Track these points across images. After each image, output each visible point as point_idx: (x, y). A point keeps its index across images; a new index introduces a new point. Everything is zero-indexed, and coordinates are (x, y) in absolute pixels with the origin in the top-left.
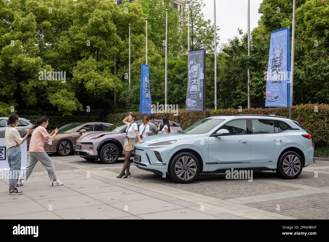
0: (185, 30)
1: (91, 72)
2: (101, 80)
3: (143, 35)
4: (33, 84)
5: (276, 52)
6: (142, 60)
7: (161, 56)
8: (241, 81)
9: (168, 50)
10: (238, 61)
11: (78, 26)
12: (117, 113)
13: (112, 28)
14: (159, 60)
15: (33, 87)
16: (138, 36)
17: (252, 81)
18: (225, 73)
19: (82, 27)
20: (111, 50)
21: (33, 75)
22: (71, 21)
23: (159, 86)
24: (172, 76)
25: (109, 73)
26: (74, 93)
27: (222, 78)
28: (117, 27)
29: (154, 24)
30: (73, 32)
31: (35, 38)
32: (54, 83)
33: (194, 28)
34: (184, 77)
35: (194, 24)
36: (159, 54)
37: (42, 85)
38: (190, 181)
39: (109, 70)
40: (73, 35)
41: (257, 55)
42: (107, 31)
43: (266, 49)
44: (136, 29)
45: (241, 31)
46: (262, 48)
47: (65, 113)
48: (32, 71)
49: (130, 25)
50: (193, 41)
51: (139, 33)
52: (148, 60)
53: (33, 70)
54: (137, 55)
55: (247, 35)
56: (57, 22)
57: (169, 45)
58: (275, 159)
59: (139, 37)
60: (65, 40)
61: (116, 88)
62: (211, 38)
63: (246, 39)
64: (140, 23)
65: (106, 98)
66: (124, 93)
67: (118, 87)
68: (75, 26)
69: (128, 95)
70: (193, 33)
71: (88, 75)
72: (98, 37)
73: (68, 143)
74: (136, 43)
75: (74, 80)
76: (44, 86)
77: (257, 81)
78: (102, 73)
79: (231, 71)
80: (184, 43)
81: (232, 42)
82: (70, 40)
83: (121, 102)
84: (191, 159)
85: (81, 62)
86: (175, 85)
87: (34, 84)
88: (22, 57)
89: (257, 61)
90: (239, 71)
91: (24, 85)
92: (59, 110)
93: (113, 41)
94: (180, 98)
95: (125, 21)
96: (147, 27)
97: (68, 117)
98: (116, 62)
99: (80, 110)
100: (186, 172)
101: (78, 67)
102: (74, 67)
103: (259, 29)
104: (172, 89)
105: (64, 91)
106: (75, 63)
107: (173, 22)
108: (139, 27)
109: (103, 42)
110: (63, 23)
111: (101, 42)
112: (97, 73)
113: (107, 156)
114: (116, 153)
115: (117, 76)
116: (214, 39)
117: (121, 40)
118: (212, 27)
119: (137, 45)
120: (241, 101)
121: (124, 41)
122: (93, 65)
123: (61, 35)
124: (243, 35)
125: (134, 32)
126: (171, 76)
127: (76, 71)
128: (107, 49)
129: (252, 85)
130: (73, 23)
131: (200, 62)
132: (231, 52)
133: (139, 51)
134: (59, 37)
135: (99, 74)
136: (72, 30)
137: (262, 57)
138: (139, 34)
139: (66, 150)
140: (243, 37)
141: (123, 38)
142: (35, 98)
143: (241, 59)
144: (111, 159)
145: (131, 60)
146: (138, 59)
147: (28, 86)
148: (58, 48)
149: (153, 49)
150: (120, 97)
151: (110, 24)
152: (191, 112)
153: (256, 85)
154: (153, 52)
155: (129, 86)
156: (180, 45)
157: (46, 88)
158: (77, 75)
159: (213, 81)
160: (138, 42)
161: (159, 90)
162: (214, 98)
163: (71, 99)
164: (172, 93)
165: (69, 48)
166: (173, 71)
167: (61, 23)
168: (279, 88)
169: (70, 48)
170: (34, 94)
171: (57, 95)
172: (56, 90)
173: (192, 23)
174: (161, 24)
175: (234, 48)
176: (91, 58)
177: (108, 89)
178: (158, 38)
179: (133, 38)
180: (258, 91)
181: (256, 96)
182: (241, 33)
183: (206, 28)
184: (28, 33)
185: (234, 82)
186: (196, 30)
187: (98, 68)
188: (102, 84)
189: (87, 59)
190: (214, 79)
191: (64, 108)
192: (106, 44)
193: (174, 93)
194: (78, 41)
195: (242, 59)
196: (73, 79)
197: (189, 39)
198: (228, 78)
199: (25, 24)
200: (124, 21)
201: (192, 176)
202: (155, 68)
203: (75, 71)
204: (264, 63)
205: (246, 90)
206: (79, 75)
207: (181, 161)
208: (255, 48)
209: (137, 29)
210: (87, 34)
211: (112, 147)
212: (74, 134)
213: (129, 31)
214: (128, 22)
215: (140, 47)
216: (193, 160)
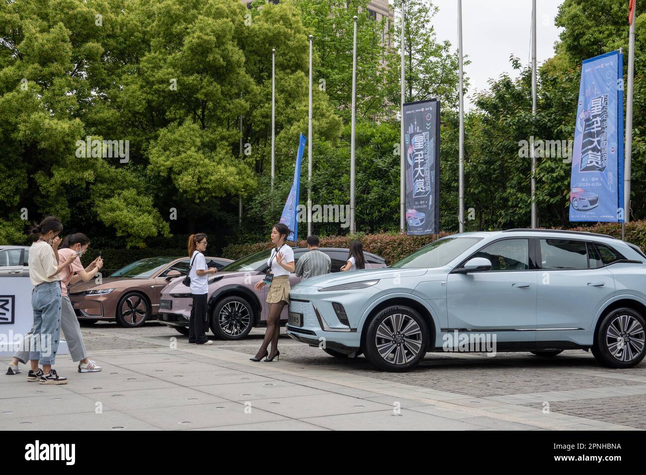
0: (395, 64)
1: (189, 152)
2: (211, 169)
3: (303, 74)
4: (62, 176)
5: (593, 103)
6: (299, 127)
7: (341, 118)
8: (517, 169)
9: (357, 107)
10: (511, 125)
11: (161, 53)
12: (245, 242)
13: (236, 57)
14: (336, 127)
15: (63, 184)
16: (290, 76)
17: (541, 169)
18: (482, 154)
19: (170, 54)
20: (232, 106)
21: (62, 158)
22: (146, 42)
23: (336, 184)
24: (365, 161)
25: (228, 156)
26: (152, 198)
27: (475, 164)
28: (246, 56)
29: (325, 51)
30: (150, 65)
31: (69, 78)
32: (107, 175)
33: (413, 61)
34: (391, 163)
35: (413, 52)
36: (338, 116)
37: (82, 179)
38: (409, 366)
39: (228, 148)
40: (149, 73)
41: (552, 113)
42: (224, 64)
43: (572, 100)
44: (286, 59)
45: (517, 61)
46: (563, 98)
47: (132, 241)
48: (61, 150)
49: (274, 52)
50: (411, 88)
51: (294, 69)
52: (313, 128)
53: (63, 146)
54: (288, 117)
55: (529, 71)
56: (115, 44)
57: (358, 96)
58: (590, 323)
59: (292, 76)
60: (133, 82)
61: (243, 188)
62: (451, 82)
63: (527, 79)
64: (297, 47)
65: (219, 211)
66: (261, 200)
67: (248, 185)
68: (155, 52)
69: (269, 204)
70: (411, 70)
71: (182, 159)
72: (205, 78)
73: (142, 301)
74: (287, 91)
75: (152, 170)
76: (86, 182)
77: (553, 168)
78: (213, 154)
79: (494, 149)
80: (390, 92)
81: (496, 87)
82: (144, 84)
83: (254, 218)
84: (409, 319)
85: (168, 132)
86: (372, 182)
87: (65, 178)
88: (40, 117)
89: (552, 127)
90: (512, 148)
91: (42, 179)
92: (119, 234)
93: (237, 85)
94: (383, 209)
95: (263, 43)
96: (311, 57)
97: (138, 251)
98: (243, 132)
99: (165, 236)
100: (399, 347)
101: (161, 142)
102: (152, 142)
103: (556, 62)
104: (367, 190)
105: (130, 193)
106: (153, 135)
107: (368, 46)
108: (293, 55)
109: (216, 87)
110: (130, 46)
111: (211, 88)
112: (201, 155)
113: (227, 323)
114: (248, 317)
115: (246, 163)
116: (457, 84)
117: (254, 83)
118: (453, 58)
119: (290, 95)
120: (517, 214)
121: (262, 85)
122: (194, 138)
123: (124, 72)
124: (522, 69)
125: (282, 67)
126: (363, 161)
127: (157, 150)
128: (224, 103)
129: (541, 178)
130: (149, 46)
131: (428, 129)
132: (495, 107)
133: (293, 107)
134: (119, 76)
135: (205, 158)
136: (149, 61)
137: (563, 117)
138: (293, 72)
139: (138, 315)
140: (521, 74)
141: (259, 81)
142: (67, 209)
143: (517, 123)
144: (236, 330)
145: (276, 128)
146: (292, 125)
147: (52, 181)
148: (118, 100)
149: (324, 104)
150: (252, 208)
151: (230, 47)
152: (407, 239)
153: (550, 177)
154: (325, 111)
155: (272, 184)
156: (383, 96)
157: (91, 186)
158: (158, 158)
159: (455, 170)
160: (292, 88)
161: (336, 191)
162: (458, 209)
163: (144, 212)
164: (367, 200)
165: (140, 101)
166: (367, 151)
167: (124, 46)
168: (599, 181)
169: (144, 99)
170: (63, 200)
171: (116, 201)
172: (113, 191)
173: (410, 49)
174: (342, 50)
175: (503, 98)
176: (188, 122)
177: (226, 190)
178: (335, 80)
179: (281, 79)
180: (555, 191)
181: (549, 200)
182: (516, 65)
183: (439, 60)
184: (55, 67)
185: (502, 173)
186: (419, 65)
187: (204, 145)
188: (212, 178)
189: (180, 124)
190: (458, 167)
191: (129, 230)
192: (222, 93)
193: (371, 200)
194: (160, 86)
195: (518, 121)
196: (149, 167)
197: (402, 82)
198: (489, 163)
199: (46, 47)
200: (261, 42)
201: (413, 357)
202: (329, 144)
203: (154, 151)
204: (567, 129)
205: (528, 190)
206: (163, 158)
207: (389, 323)
208: (547, 98)
209: (290, 61)
210: (180, 70)
211: (237, 304)
212: (153, 280)
213: (272, 64)
214: (271, 44)
215: (296, 99)
216: (415, 323)
